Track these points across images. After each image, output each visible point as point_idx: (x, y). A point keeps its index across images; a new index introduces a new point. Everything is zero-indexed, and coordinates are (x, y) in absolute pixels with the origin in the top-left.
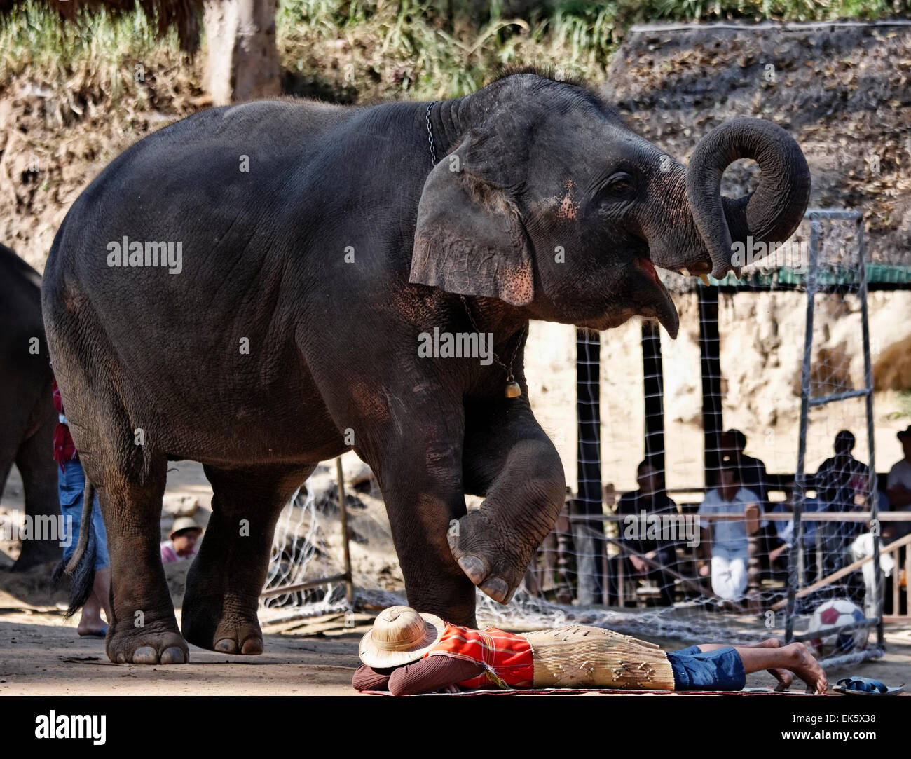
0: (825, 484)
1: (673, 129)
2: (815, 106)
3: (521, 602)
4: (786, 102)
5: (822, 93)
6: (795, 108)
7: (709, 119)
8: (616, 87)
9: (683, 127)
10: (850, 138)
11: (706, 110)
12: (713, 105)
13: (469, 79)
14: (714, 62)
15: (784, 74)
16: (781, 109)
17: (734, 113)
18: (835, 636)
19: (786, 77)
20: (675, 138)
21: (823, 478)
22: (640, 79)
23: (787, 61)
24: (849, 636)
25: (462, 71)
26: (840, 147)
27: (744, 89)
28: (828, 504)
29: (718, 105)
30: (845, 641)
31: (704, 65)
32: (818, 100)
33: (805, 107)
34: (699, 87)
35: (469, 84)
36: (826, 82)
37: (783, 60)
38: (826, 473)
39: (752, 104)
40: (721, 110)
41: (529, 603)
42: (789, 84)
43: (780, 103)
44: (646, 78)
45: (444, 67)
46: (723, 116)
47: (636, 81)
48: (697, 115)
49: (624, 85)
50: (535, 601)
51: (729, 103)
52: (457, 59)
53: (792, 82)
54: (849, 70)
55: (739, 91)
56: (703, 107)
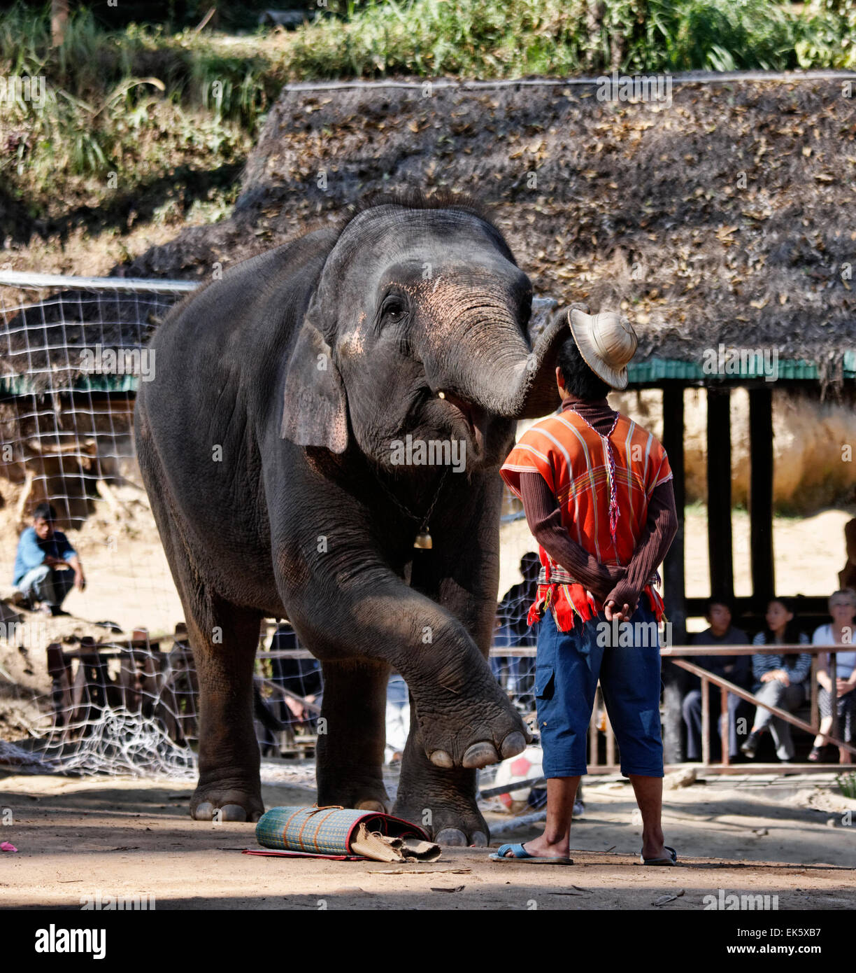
0: (515, 614)
1: (334, 204)
2: (499, 176)
3: (163, 754)
4: (465, 172)
5: (507, 162)
6: (476, 180)
7: (375, 192)
8: (268, 155)
9: (346, 201)
10: (539, 215)
11: (374, 181)
12: (381, 176)
13: (95, 146)
14: (382, 126)
15: (462, 140)
16: (460, 180)
17: (405, 186)
18: (527, 791)
19: (466, 143)
20: (337, 214)
21: (513, 607)
22: (296, 145)
23: (466, 126)
24: (544, 790)
25: (87, 136)
26: (528, 224)
27: (416, 157)
28: (520, 637)
29: (386, 176)
30: (539, 796)
31: (371, 131)
32: (502, 170)
33: (488, 178)
34: (364, 154)
35: (94, 152)
36: (510, 149)
37: (461, 124)
38: (515, 603)
39: (425, 174)
40: (390, 182)
41: (172, 754)
42: (469, 151)
43: (457, 173)
44: (303, 144)
45: (66, 132)
46: (392, 188)
47: (291, 147)
48: (362, 188)
49: (278, 153)
50: (180, 752)
51: (399, 173)
52: (81, 123)
53: (472, 150)
54: (537, 135)
55: (410, 160)
56: (369, 179)
